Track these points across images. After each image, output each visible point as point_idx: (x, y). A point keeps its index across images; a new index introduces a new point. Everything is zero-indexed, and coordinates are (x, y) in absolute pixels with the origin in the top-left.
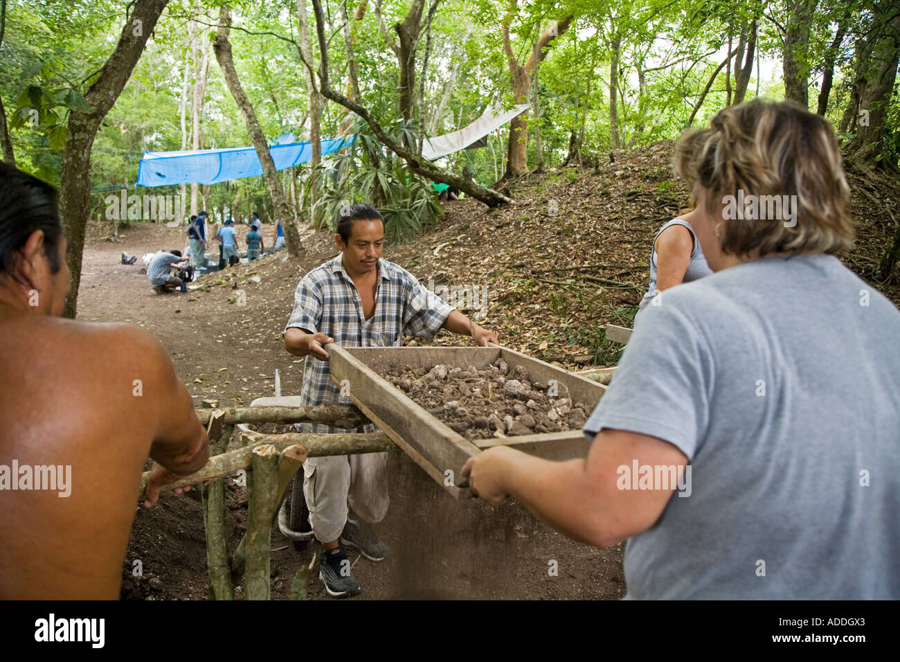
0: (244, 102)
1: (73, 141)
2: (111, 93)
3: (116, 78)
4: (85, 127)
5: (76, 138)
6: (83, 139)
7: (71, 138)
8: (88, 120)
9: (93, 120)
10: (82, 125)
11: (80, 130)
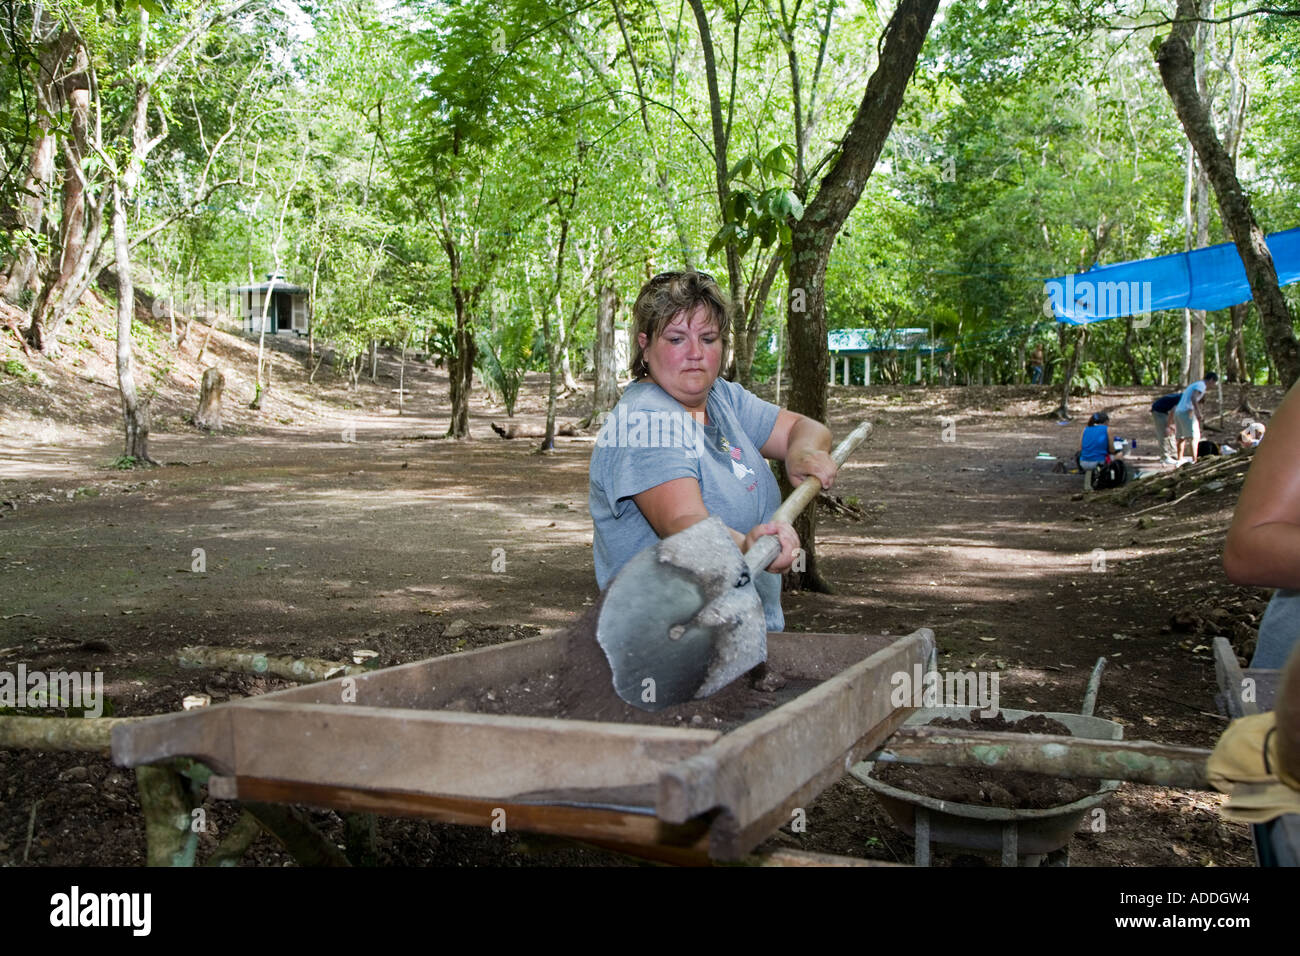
0: (1212, 154)
1: (798, 264)
2: (850, 183)
3: (859, 159)
4: (812, 241)
5: (800, 260)
6: (810, 259)
7: (794, 261)
8: (816, 230)
9: (823, 230)
10: (808, 240)
11: (805, 247)
